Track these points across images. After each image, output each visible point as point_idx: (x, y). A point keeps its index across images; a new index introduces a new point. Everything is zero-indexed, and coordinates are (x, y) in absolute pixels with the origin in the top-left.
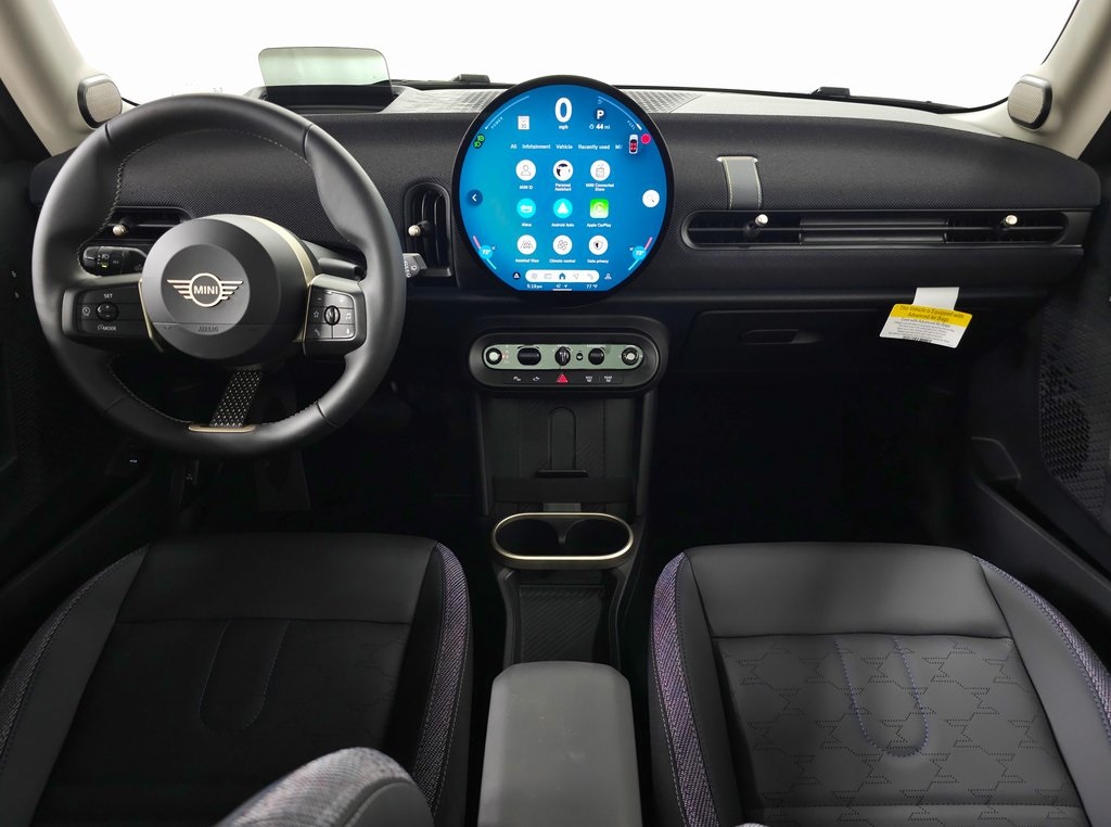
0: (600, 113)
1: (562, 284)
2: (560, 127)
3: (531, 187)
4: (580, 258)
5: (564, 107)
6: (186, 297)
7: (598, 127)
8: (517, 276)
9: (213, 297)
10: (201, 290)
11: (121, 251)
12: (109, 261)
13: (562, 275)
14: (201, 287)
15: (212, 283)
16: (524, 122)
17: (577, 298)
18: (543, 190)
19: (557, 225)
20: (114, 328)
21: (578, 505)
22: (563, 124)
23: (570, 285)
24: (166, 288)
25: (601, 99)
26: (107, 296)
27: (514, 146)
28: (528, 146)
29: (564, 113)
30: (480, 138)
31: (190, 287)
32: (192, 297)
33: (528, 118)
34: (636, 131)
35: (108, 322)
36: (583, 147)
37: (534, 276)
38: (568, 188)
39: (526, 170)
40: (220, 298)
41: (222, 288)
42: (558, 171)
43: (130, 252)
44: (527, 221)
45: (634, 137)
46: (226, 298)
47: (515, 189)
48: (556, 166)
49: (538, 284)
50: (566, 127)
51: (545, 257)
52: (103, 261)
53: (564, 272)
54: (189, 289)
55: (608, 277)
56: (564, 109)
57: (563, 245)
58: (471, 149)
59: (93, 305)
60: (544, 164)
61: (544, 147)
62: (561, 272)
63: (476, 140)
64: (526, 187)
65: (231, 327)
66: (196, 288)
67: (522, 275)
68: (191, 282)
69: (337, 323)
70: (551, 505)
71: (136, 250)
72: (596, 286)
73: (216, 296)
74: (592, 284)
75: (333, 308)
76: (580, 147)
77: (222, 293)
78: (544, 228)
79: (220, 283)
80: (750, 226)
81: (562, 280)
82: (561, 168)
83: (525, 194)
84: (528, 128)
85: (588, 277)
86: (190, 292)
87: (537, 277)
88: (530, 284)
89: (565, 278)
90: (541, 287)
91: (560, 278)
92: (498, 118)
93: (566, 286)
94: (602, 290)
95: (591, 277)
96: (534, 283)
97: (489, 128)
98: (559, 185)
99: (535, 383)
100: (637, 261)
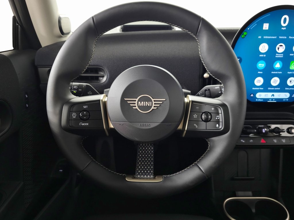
1: (272, 99)
2: (282, 28)
3: (265, 56)
4: (283, 87)
6: (134, 108)
8: (252, 95)
9: (149, 107)
10: (142, 104)
11: (83, 85)
12: (77, 89)
13: (273, 95)
14: (142, 102)
15: (149, 100)
16: (266, 26)
17: (280, 104)
19: (274, 73)
20: (88, 124)
21: (250, 193)
23: (276, 99)
24: (123, 103)
26: (85, 107)
27: (260, 37)
28: (266, 37)
29: (285, 22)
30: (245, 33)
31: (136, 102)
32: (137, 108)
33: (268, 24)
35: (84, 121)
36: (291, 38)
37: (260, 95)
38: (281, 56)
39: (264, 48)
40: (153, 108)
41: (154, 102)
42: (278, 48)
44: (260, 71)
46: (156, 108)
47: (257, 56)
48: (278, 46)
49: (261, 99)
50: (285, 28)
51: (266, 87)
53: (274, 93)
54: (136, 103)
55: (293, 96)
56: (285, 20)
57: (275, 81)
58: (240, 39)
59: (78, 112)
60: (272, 45)
61: (274, 37)
62: (272, 93)
63: (243, 34)
64: (262, 56)
65: (158, 124)
66: (139, 102)
67: (255, 95)
68: (137, 100)
69: (210, 121)
70: (240, 193)
71: (88, 84)
72: (287, 100)
73: (151, 107)
74: (286, 99)
76: (290, 37)
77: (154, 105)
78: (267, 75)
79: (153, 100)
81: (273, 97)
82: (280, 47)
83: (262, 59)
84: (267, 29)
85: (285, 96)
86: (136, 105)
87: (261, 96)
88: (258, 99)
89: (274, 96)
90: (262, 100)
91: (272, 96)
92: (255, 24)
93: (274, 100)
94: (290, 101)
95: (286, 96)
96: (259, 99)
97: (250, 29)
98: (278, 55)
99: (251, 143)
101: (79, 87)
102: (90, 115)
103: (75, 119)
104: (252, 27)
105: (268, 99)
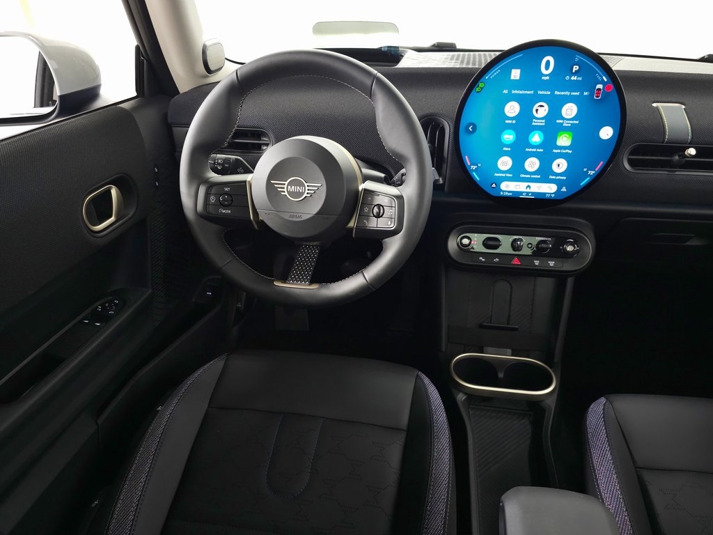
0: (576, 68)
1: (528, 193)
2: (543, 78)
3: (514, 122)
4: (544, 174)
5: (548, 63)
6: (282, 193)
7: (573, 78)
8: (494, 186)
9: (301, 194)
10: (292, 189)
11: (230, 158)
12: (222, 165)
13: (529, 186)
14: (293, 187)
15: (301, 185)
16: (516, 74)
17: (539, 204)
18: (524, 123)
19: (530, 150)
20: (229, 212)
21: (509, 351)
22: (546, 75)
23: (533, 193)
24: (269, 186)
25: (578, 57)
26: (226, 189)
27: (505, 92)
28: (516, 92)
29: (547, 67)
30: (481, 85)
31: (285, 186)
32: (286, 193)
33: (519, 70)
34: (602, 82)
35: (225, 207)
36: (558, 93)
37: (507, 186)
38: (542, 123)
39: (512, 109)
40: (305, 195)
41: (307, 188)
42: (537, 110)
43: (236, 159)
44: (507, 146)
45: (600, 86)
46: (309, 195)
47: (501, 122)
48: (536, 107)
49: (509, 192)
50: (548, 78)
51: (517, 172)
52: (219, 164)
53: (530, 184)
54: (285, 187)
55: (564, 189)
56: (548, 65)
57: (532, 164)
58: (473, 92)
59: (218, 195)
60: (527, 105)
61: (529, 92)
62: (527, 184)
63: (478, 86)
64: (510, 122)
65: (310, 216)
66: (289, 187)
67: (498, 185)
68: (286, 183)
69: (381, 216)
70: (489, 349)
71: (239, 157)
72: (553, 196)
73: (303, 193)
74: (551, 194)
75: (379, 206)
76: (556, 93)
77: (307, 191)
78: (519, 152)
79: (306, 184)
80: (679, 156)
81: (528, 190)
82: (540, 108)
83: (510, 127)
84: (518, 78)
85: (549, 189)
86: (285, 190)
87: (509, 187)
88: (504, 191)
89: (530, 189)
90: (511, 194)
91: (527, 188)
92: (497, 70)
93: (530, 194)
94: (558, 198)
95: (551, 189)
96: (506, 191)
97: (489, 78)
98: (536, 121)
99: (496, 263)
100: (588, 178)
101: (225, 160)
102: (232, 200)
103: (213, 204)
104: (493, 76)
105: (521, 193)
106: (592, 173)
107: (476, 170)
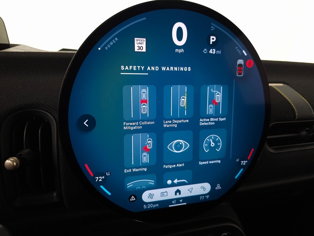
0: (213, 39)
1: (178, 200)
2: (177, 50)
5: (180, 30)
7: (211, 52)
8: (133, 199)
13: (178, 191)
16: (140, 44)
22: (180, 47)
23: (185, 199)
25: (214, 26)
29: (180, 38)
33: (144, 40)
34: (242, 57)
37: (151, 196)
45: (240, 62)
49: (154, 203)
50: (182, 51)
55: (218, 187)
56: (180, 33)
62: (176, 188)
72: (208, 197)
74: (204, 195)
80: (307, 131)
81: (178, 196)
84: (144, 50)
85: (201, 190)
87: (153, 197)
88: (147, 204)
89: (180, 194)
90: (157, 205)
91: (176, 194)
92: (114, 38)
93: (181, 201)
94: (213, 199)
95: (204, 188)
96: (150, 203)
97: (103, 49)
100: (242, 170)
104: (109, 46)
105: (170, 201)
106: (244, 163)
107: (103, 183)
